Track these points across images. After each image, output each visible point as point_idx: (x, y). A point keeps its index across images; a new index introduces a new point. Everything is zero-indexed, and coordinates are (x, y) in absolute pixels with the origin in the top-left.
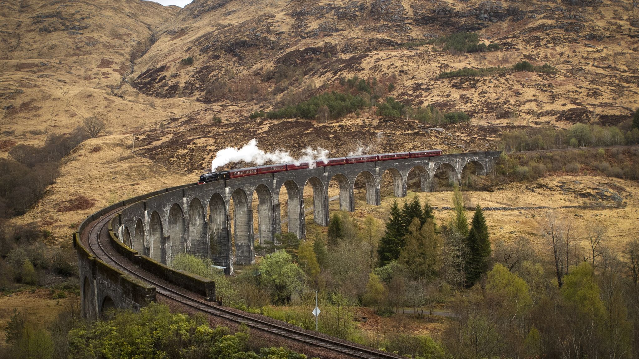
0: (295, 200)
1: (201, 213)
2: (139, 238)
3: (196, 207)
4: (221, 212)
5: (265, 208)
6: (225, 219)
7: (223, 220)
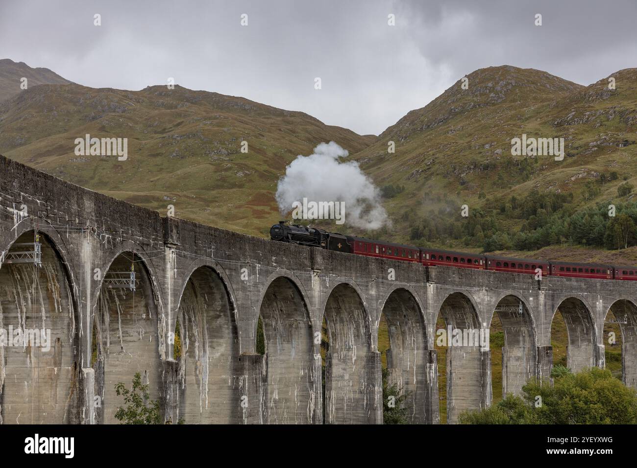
0: (584, 346)
1: (363, 331)
2: (142, 330)
3: (351, 313)
4: (414, 340)
5: (520, 354)
6: (424, 358)
7: (420, 362)
